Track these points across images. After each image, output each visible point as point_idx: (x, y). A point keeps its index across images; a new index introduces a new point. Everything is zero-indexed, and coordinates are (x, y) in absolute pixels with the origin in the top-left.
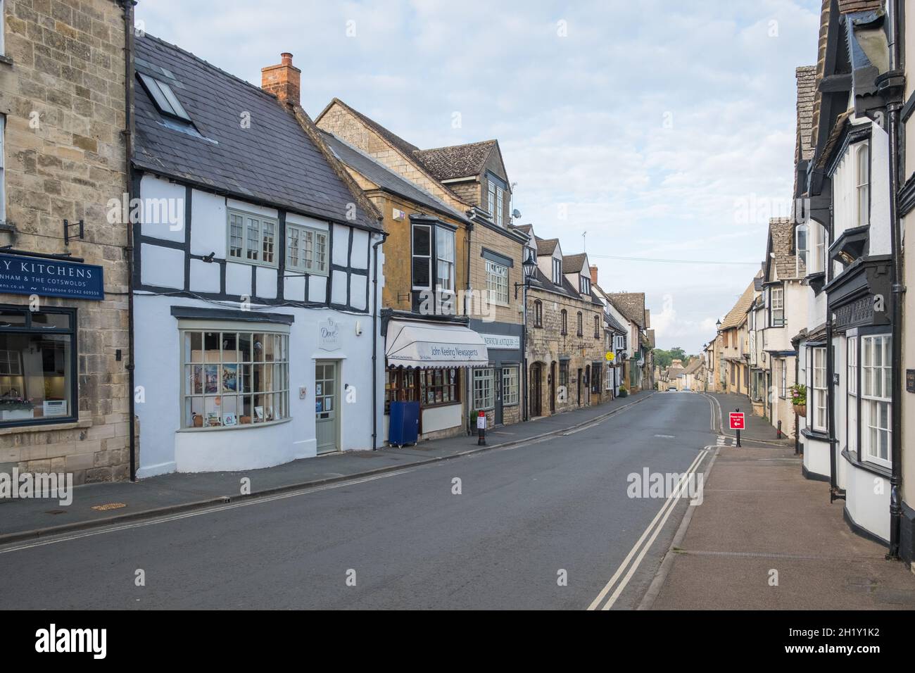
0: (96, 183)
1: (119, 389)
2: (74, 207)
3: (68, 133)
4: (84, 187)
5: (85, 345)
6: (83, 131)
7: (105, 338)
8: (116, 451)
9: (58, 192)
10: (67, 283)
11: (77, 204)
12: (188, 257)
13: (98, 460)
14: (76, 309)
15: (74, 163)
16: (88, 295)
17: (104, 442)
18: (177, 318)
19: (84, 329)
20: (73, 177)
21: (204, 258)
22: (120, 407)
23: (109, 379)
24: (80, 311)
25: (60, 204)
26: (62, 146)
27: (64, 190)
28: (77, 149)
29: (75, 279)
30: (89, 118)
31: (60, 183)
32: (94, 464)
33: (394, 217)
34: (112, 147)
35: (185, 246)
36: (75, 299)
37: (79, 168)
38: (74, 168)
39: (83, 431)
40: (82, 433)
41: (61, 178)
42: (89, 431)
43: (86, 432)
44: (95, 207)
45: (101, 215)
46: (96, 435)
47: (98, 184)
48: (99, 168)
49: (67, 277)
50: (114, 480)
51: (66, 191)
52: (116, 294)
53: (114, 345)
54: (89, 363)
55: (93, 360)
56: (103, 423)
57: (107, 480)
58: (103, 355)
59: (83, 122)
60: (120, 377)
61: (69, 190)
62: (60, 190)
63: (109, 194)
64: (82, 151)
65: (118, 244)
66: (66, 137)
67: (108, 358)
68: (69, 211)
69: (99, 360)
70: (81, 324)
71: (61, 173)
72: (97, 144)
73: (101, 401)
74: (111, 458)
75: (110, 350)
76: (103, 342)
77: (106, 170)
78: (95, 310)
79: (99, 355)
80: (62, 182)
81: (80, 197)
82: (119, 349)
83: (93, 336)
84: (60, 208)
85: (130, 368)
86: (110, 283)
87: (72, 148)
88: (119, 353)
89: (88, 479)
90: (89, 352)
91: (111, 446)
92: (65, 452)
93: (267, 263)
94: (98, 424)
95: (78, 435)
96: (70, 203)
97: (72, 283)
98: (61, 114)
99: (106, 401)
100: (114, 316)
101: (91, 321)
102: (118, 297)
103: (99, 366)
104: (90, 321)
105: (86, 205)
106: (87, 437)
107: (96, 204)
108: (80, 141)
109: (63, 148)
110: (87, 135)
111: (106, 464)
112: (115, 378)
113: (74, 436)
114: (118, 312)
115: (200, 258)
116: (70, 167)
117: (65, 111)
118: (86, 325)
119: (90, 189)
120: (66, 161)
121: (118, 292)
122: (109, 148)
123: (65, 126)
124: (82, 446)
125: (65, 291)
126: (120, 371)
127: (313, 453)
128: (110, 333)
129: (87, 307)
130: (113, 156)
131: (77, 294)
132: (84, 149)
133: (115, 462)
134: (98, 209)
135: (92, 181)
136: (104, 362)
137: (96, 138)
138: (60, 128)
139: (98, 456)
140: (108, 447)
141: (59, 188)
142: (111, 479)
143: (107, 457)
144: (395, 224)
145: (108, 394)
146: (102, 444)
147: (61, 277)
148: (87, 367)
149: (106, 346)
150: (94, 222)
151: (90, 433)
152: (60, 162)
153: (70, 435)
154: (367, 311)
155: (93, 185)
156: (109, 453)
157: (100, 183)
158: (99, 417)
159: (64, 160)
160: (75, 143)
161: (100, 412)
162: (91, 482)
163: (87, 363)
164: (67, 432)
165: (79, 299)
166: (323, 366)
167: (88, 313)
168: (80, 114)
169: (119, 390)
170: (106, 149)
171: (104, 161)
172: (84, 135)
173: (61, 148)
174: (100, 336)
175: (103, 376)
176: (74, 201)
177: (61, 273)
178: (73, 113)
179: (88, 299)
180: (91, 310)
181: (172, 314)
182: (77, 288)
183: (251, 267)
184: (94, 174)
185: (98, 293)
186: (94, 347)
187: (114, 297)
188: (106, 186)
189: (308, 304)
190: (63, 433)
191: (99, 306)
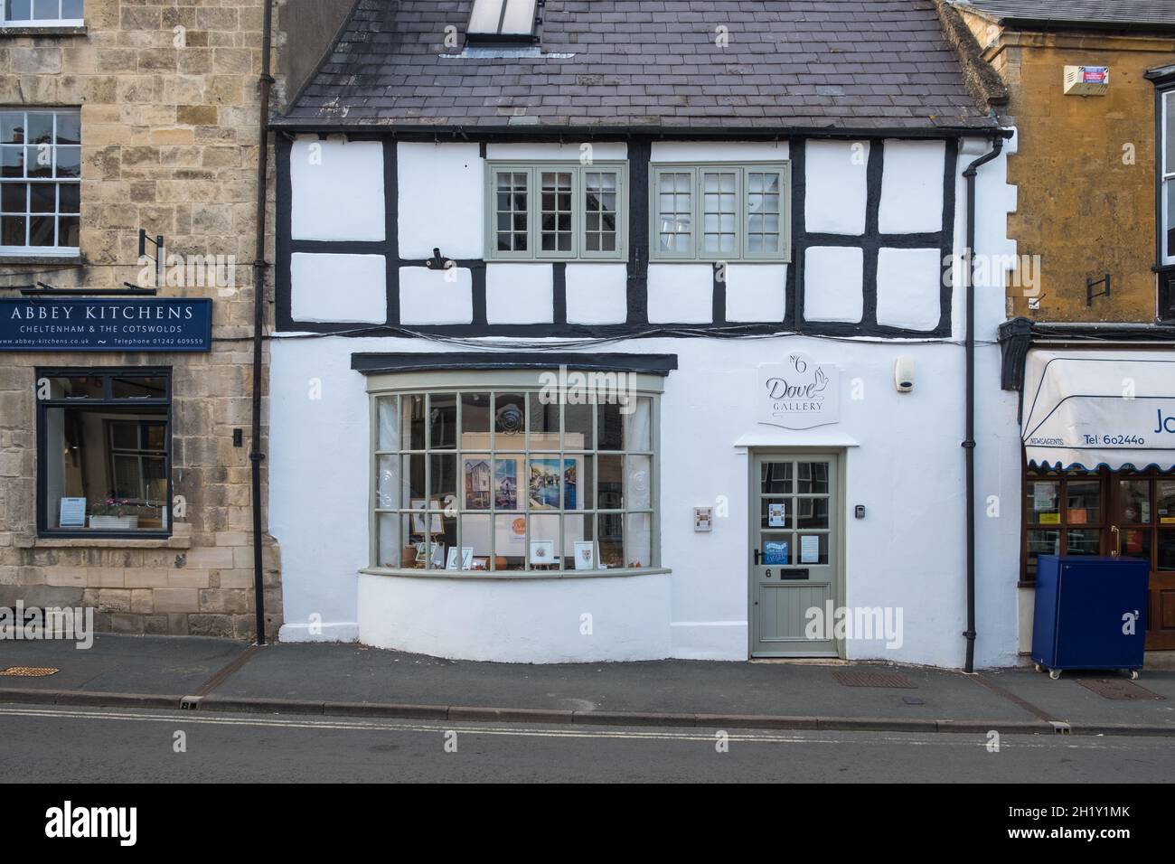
0: (214, 171)
1: (237, 490)
2: (175, 215)
3: (169, 107)
4: (192, 182)
5: (182, 422)
6: (193, 98)
7: (215, 412)
8: (236, 591)
9: (151, 197)
10: (151, 329)
11: (181, 210)
12: (394, 265)
13: (205, 601)
14: (171, 367)
15: (178, 149)
16: (186, 345)
17: (215, 574)
18: (363, 373)
19: (180, 398)
20: (175, 170)
21: (429, 263)
22: (240, 521)
23: (223, 476)
24: (175, 370)
25: (153, 215)
26: (160, 129)
27: (160, 193)
28: (185, 127)
29: (166, 322)
30: (204, 75)
31: (154, 185)
32: (200, 606)
33: (1067, 87)
34: (242, 110)
35: (388, 247)
36: (167, 353)
37: (185, 154)
38: (178, 156)
39: (180, 554)
40: (178, 557)
41: (156, 176)
42: (188, 554)
43: (184, 556)
44: (210, 209)
45: (220, 220)
46: (201, 562)
47: (216, 172)
48: (218, 147)
49: (153, 321)
50: (237, 637)
51: (164, 193)
52: (237, 340)
53: (231, 422)
54: (188, 450)
55: (194, 446)
56: (213, 545)
57: (226, 635)
58: (211, 437)
59: (194, 83)
60: (240, 472)
61: (168, 191)
62: (154, 194)
63: (235, 184)
64: (192, 128)
65: (245, 261)
66: (165, 113)
67: (221, 441)
68: (166, 222)
69: (204, 446)
70: (176, 390)
71: (156, 168)
72: (218, 112)
73: (208, 509)
74: (228, 602)
75: (224, 429)
76: (212, 417)
77: (232, 148)
78: (200, 368)
79: (205, 437)
80: (158, 182)
81: (185, 199)
82: (239, 427)
83: (195, 407)
84: (152, 220)
85: (258, 457)
86: (230, 324)
87: (177, 127)
88: (238, 437)
89: (195, 629)
90: (188, 433)
91: (227, 582)
92: (151, 583)
93: (601, 254)
94: (203, 545)
95: (172, 558)
96: (169, 211)
97: (160, 329)
98: (160, 82)
99: (217, 509)
100: (233, 374)
101: (192, 385)
102: (241, 344)
103: (205, 455)
104: (190, 385)
105: (195, 208)
106: (185, 563)
107: (212, 203)
108: (189, 114)
109: (161, 132)
110: (200, 102)
111: (221, 609)
112: (232, 473)
113: (165, 559)
114: (239, 369)
115: (420, 263)
116: (172, 156)
117: (167, 75)
118: (185, 392)
119: (202, 183)
120: (165, 149)
121: (242, 336)
122: (238, 112)
123: (165, 97)
124: (178, 575)
125: (148, 341)
126: (240, 462)
127: (737, 651)
128: (224, 402)
129: (186, 364)
130: (245, 123)
131: (166, 345)
132: (196, 123)
133: (235, 607)
134: (215, 212)
135: (206, 170)
136: (213, 448)
137: (216, 104)
138: (157, 102)
139: (204, 595)
140: (222, 582)
141: (151, 191)
142: (232, 634)
143: (222, 599)
144: (1075, 107)
145: (220, 499)
146: (211, 576)
147: (145, 322)
148: (184, 457)
149: (218, 423)
150: (207, 232)
151: (190, 558)
152: (156, 153)
153: (159, 557)
154: (943, 330)
155: (208, 176)
156: (225, 593)
157: (219, 170)
158: (203, 534)
159: (162, 149)
160: (180, 119)
161: (207, 527)
162: (198, 633)
163: (184, 450)
164: (155, 553)
165: (175, 353)
166: (790, 465)
167: (188, 373)
168: (189, 73)
169: (240, 493)
170: (232, 115)
171: (229, 133)
172: (195, 104)
173: (156, 132)
174: (206, 408)
175: (211, 470)
176: (175, 206)
177: (145, 315)
178: (179, 74)
179: (189, 352)
180: (191, 368)
181: (353, 367)
182: (169, 336)
183: (550, 267)
184: (210, 159)
185: (201, 341)
186: (196, 425)
187: (232, 345)
188: (230, 173)
189: (721, 328)
190: (149, 553)
191: (207, 361)
